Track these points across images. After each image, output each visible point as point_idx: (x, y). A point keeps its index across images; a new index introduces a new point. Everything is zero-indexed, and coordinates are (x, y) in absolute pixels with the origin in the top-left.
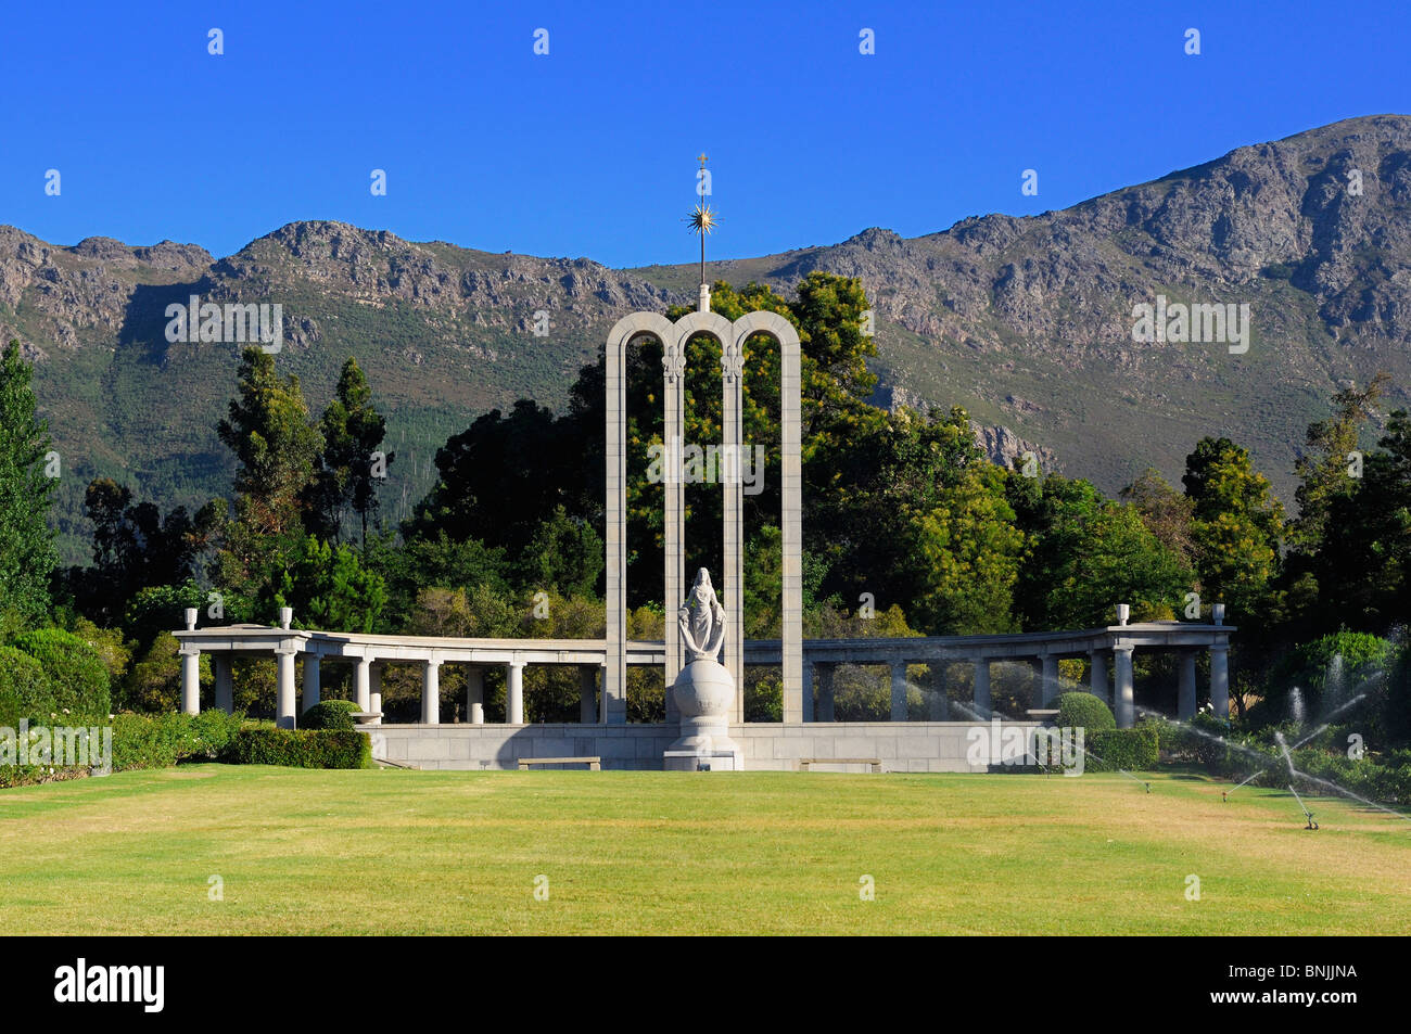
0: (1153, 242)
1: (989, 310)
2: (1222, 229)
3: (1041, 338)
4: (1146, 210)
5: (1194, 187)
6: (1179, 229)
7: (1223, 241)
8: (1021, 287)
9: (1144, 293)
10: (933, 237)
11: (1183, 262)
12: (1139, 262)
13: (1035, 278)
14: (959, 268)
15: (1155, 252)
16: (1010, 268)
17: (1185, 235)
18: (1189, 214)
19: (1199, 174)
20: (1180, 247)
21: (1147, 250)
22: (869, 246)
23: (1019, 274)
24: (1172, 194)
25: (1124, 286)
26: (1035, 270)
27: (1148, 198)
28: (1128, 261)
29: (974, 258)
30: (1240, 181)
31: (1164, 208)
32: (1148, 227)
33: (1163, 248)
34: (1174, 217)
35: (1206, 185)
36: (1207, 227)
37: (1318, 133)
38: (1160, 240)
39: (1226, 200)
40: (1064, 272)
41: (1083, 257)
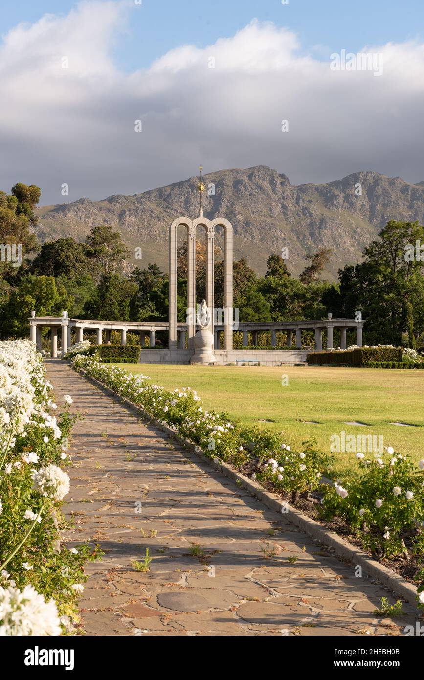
0: (167, 204)
1: (118, 223)
2: (187, 201)
3: (133, 232)
4: (165, 195)
5: (179, 188)
6: (174, 200)
7: (187, 204)
8: (128, 217)
9: (164, 219)
10: (102, 201)
11: (176, 211)
12: (162, 210)
13: (132, 214)
14: (109, 211)
15: (167, 207)
16: (124, 211)
17: (176, 202)
18: (177, 196)
19: (180, 185)
20: (175, 206)
22: (82, 203)
23: (127, 213)
24: (172, 190)
25: (158, 217)
26: (132, 212)
27: (166, 191)
28: (159, 210)
29: (113, 208)
30: (192, 187)
31: (170, 195)
32: (165, 200)
33: (170, 206)
34: (173, 197)
35: (182, 187)
36: (183, 200)
37: (215, 173)
38: (168, 204)
39: (188, 193)
40: (140, 213)
41: (146, 208)
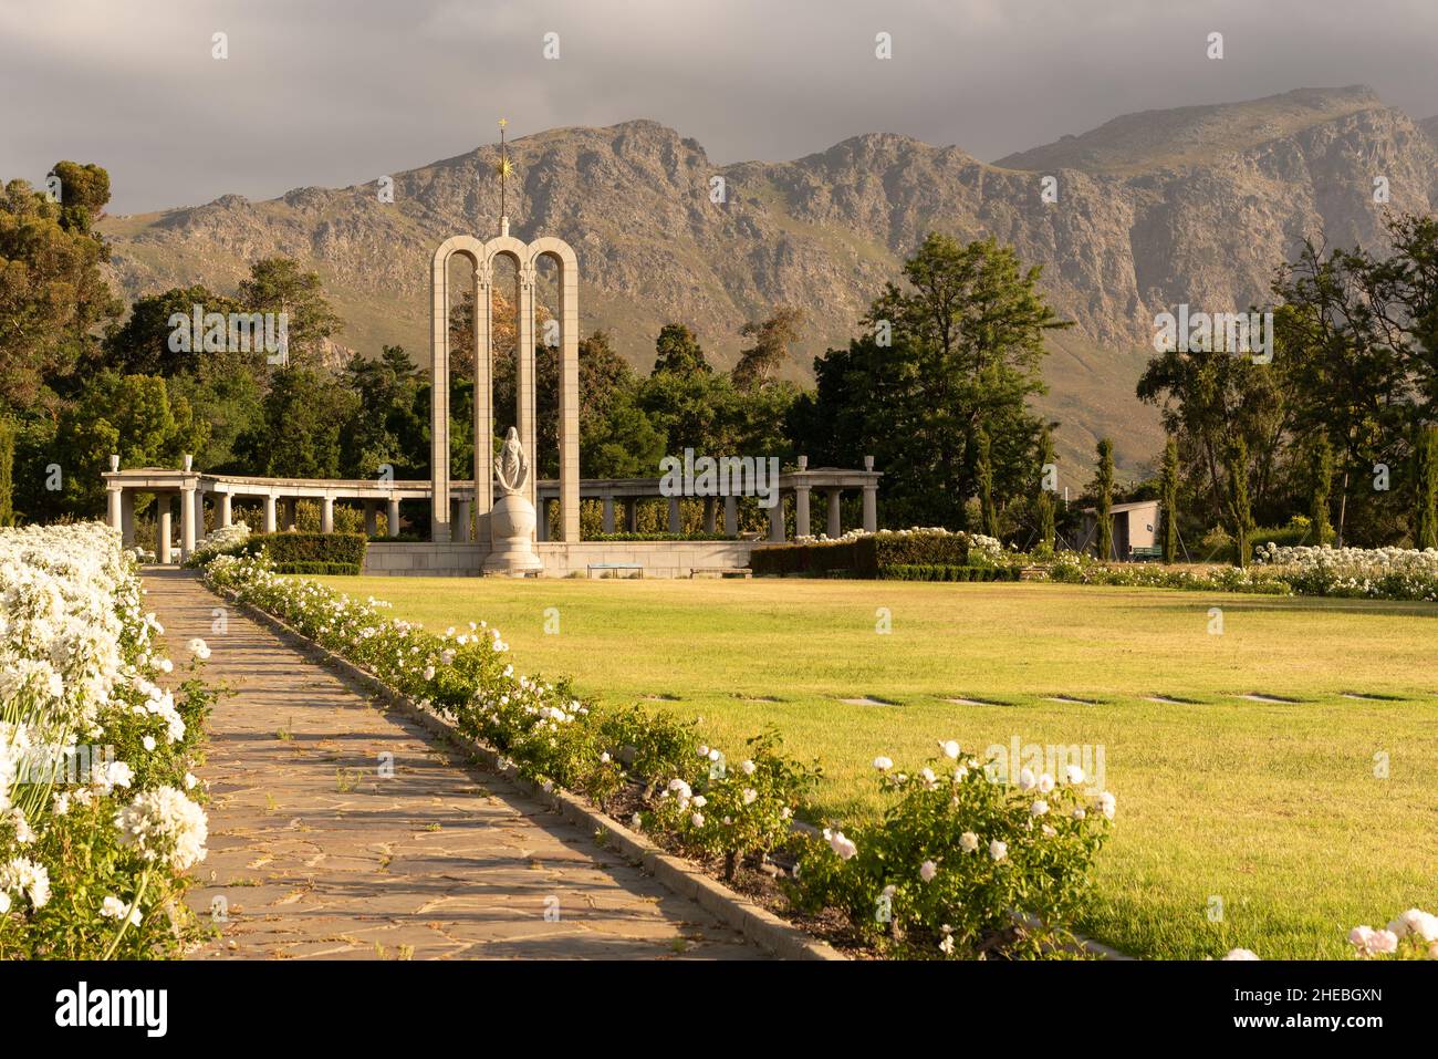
0: (424, 209)
1: (311, 253)
2: (471, 201)
3: (347, 273)
4: (419, 187)
5: (453, 171)
6: (442, 200)
7: (471, 209)
8: (333, 239)
9: (417, 244)
10: (272, 203)
11: (445, 224)
12: (413, 223)
13: (342, 232)
14: (290, 224)
15: (425, 216)
16: (325, 225)
17: (446, 204)
18: (449, 190)
19: (455, 164)
20: (443, 213)
21: (420, 214)
22: (227, 207)
23: (332, 229)
24: (436, 176)
25: (404, 239)
26: (343, 226)
27: (421, 179)
28: (407, 221)
29: (299, 217)
30: (483, 169)
31: (431, 187)
32: (420, 199)
33: (431, 214)
34: (439, 191)
35: (460, 170)
36: (461, 199)
37: (535, 138)
38: (428, 207)
39: (473, 181)
40: (363, 229)
41: (376, 217)
